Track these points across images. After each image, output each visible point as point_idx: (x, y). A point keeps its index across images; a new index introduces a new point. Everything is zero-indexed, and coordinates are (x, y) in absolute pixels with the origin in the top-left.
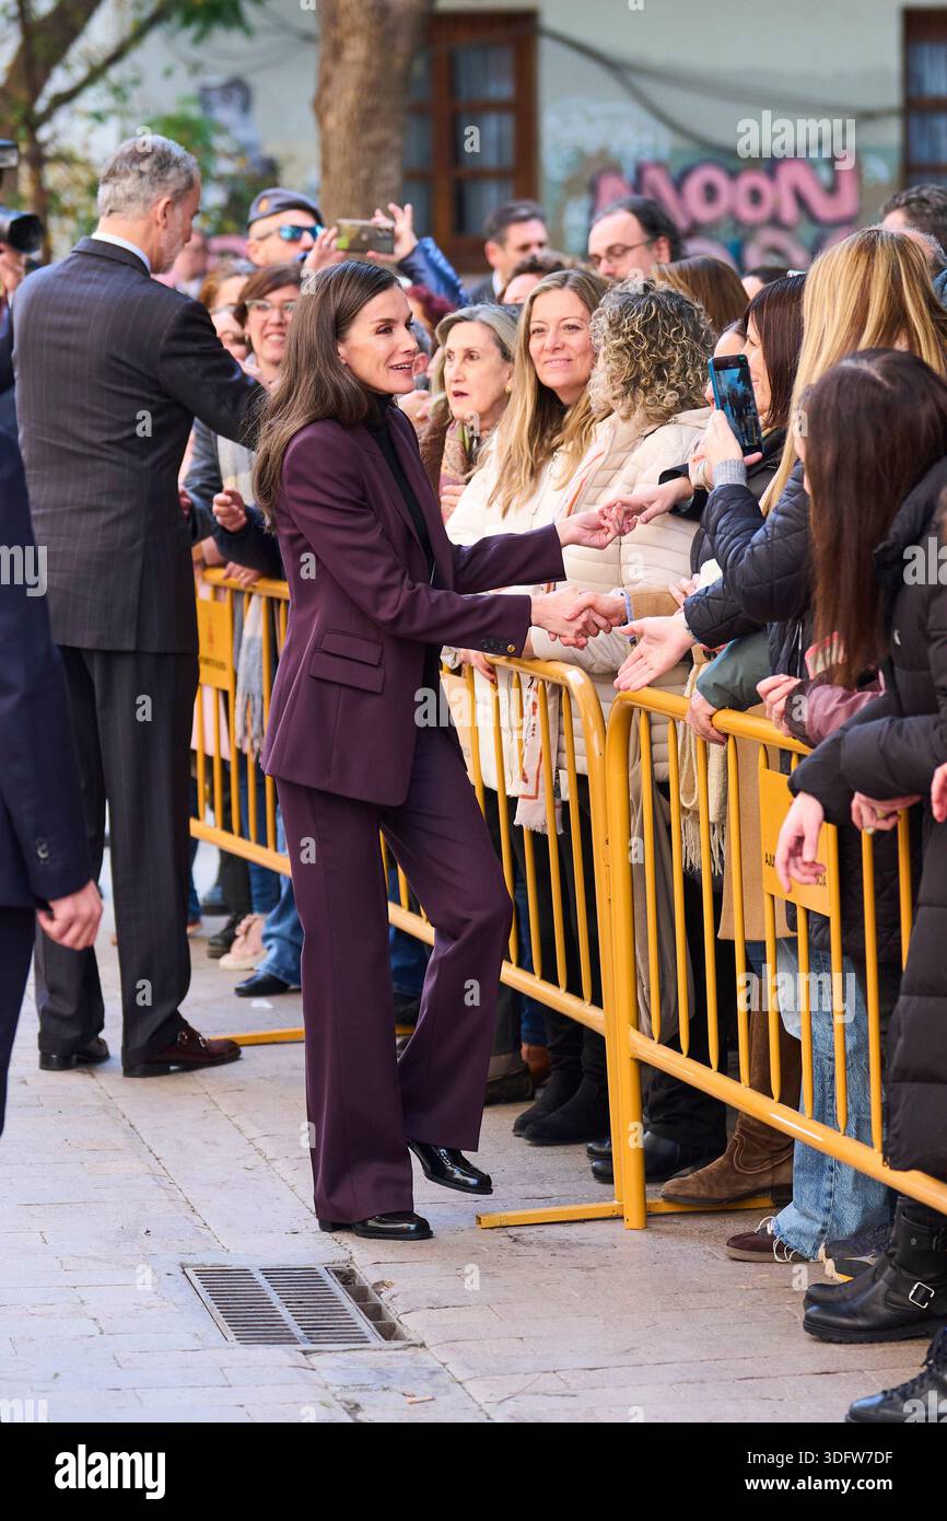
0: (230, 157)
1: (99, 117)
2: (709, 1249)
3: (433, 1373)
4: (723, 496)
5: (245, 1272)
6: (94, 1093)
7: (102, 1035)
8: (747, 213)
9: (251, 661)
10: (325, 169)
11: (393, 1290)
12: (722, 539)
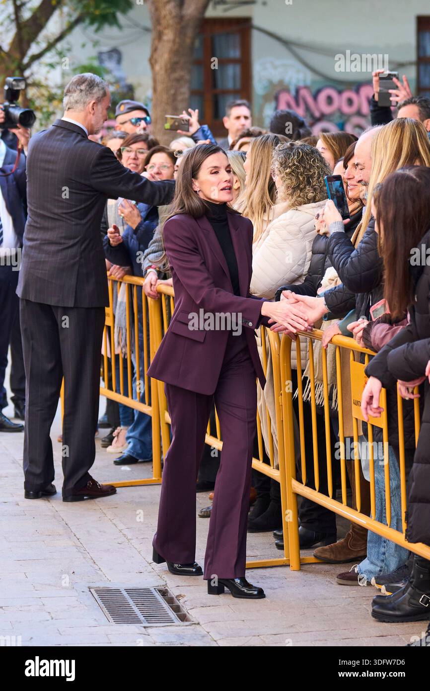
0: (112, 84)
1: (52, 66)
2: (329, 580)
3: (203, 637)
4: (336, 237)
5: (118, 591)
6: (49, 509)
7: (53, 483)
8: (346, 109)
9: (121, 312)
10: (155, 90)
11: (185, 599)
12: (336, 256)
